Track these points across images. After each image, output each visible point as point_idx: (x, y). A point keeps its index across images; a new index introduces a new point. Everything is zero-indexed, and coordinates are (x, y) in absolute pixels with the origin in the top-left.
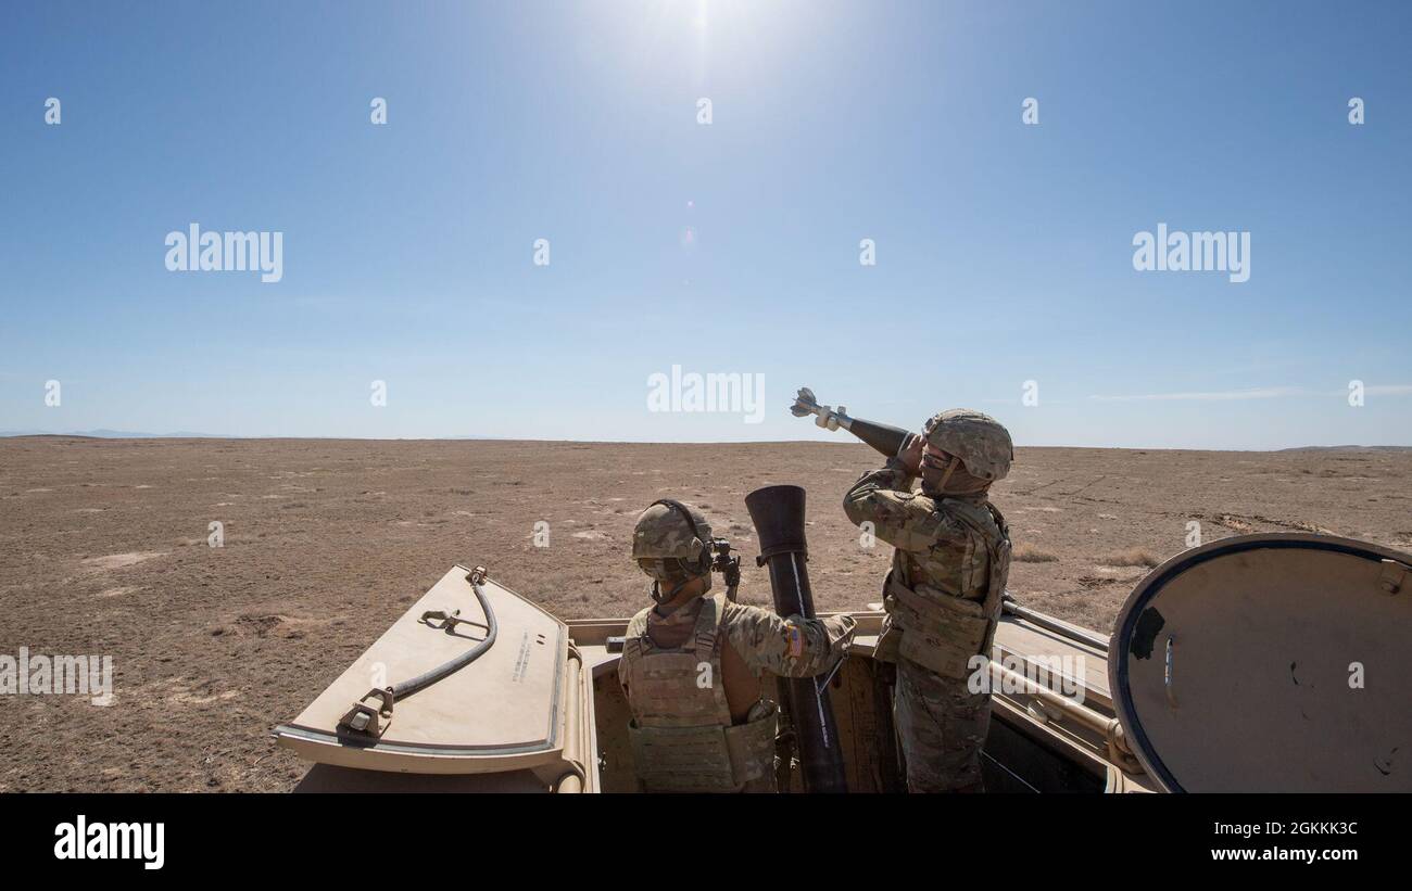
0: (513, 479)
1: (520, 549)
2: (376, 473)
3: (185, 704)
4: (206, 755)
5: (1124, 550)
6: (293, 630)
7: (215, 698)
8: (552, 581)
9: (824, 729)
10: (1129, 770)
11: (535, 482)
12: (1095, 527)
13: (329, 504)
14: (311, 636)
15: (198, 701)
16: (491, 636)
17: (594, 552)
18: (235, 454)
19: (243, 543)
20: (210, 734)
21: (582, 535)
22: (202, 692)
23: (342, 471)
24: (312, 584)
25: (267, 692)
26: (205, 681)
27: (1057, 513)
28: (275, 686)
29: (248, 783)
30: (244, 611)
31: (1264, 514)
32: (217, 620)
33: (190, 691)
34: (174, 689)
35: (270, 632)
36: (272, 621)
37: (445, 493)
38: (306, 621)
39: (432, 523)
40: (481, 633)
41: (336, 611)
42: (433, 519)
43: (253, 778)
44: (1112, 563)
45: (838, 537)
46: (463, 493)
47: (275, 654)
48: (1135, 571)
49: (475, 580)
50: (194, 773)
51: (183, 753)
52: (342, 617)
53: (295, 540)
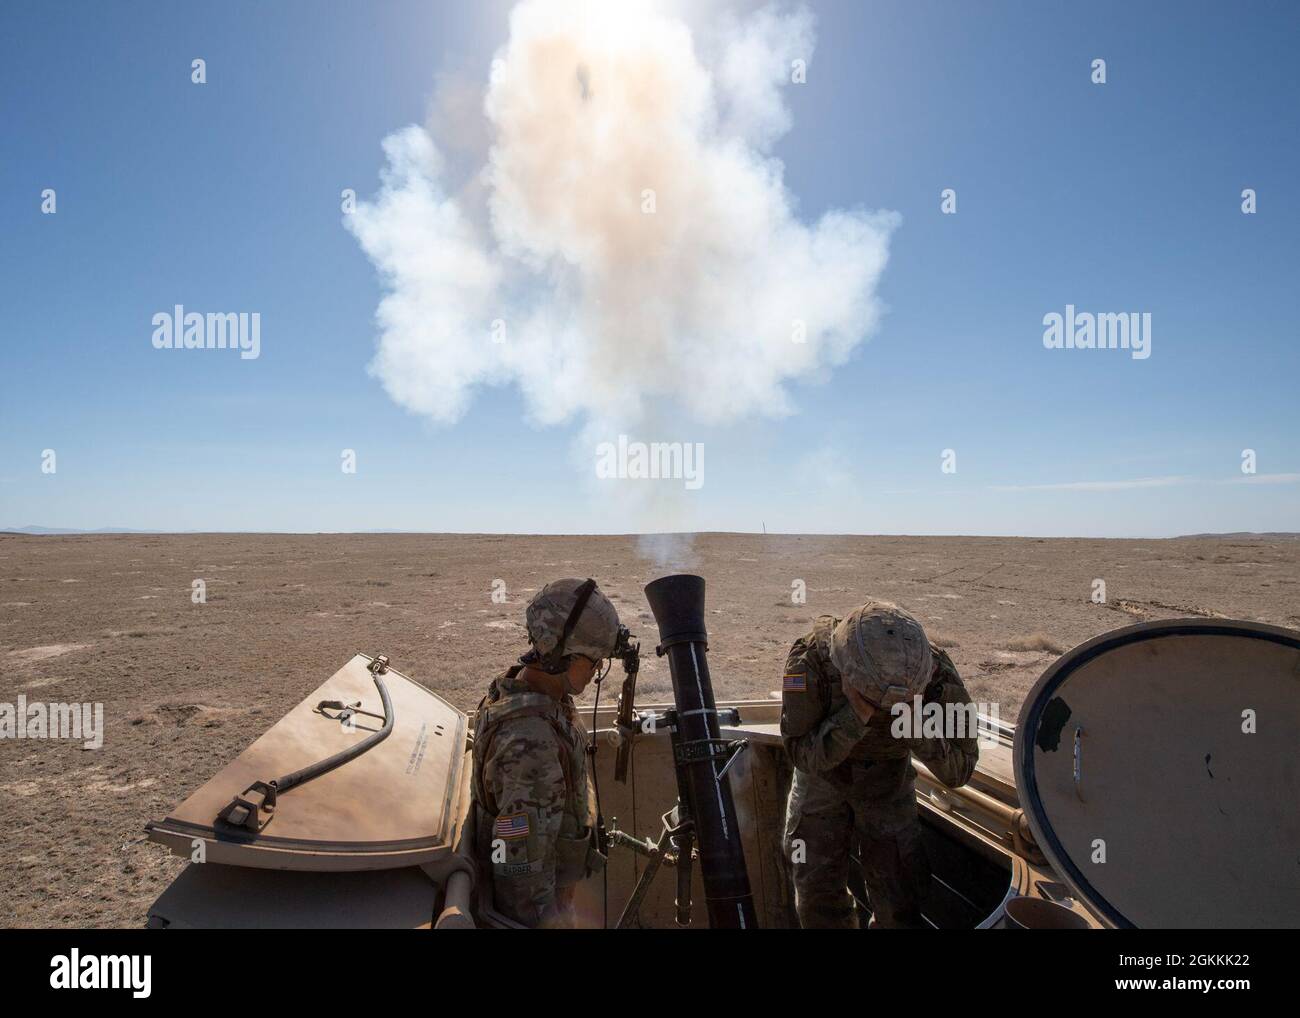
0: (429, 570)
1: (434, 637)
2: (296, 565)
3: (103, 792)
4: (122, 842)
5: (1023, 635)
6: (212, 719)
7: (133, 786)
8: (465, 670)
9: (723, 820)
10: (1035, 861)
11: (450, 574)
12: (994, 613)
13: (250, 596)
14: (229, 725)
15: (116, 789)
16: (387, 726)
17: (505, 640)
18: (159, 548)
19: (165, 634)
20: (127, 821)
21: (494, 624)
22: (121, 781)
23: (263, 565)
24: (230, 674)
25: (184, 779)
26: (124, 770)
27: (958, 600)
28: (193, 774)
29: (163, 870)
30: (165, 701)
31: (1160, 600)
32: (138, 710)
33: (109, 779)
34: (93, 777)
35: (188, 722)
36: (191, 710)
37: (362, 585)
38: (223, 710)
39: (349, 614)
40: (377, 724)
41: (253, 700)
42: (350, 610)
43: (167, 865)
44: (1011, 649)
45: (744, 625)
46: (379, 584)
47: (193, 743)
48: (1034, 656)
49: (378, 669)
50: (109, 860)
51: (99, 839)
52: (259, 706)
53: (216, 632)
